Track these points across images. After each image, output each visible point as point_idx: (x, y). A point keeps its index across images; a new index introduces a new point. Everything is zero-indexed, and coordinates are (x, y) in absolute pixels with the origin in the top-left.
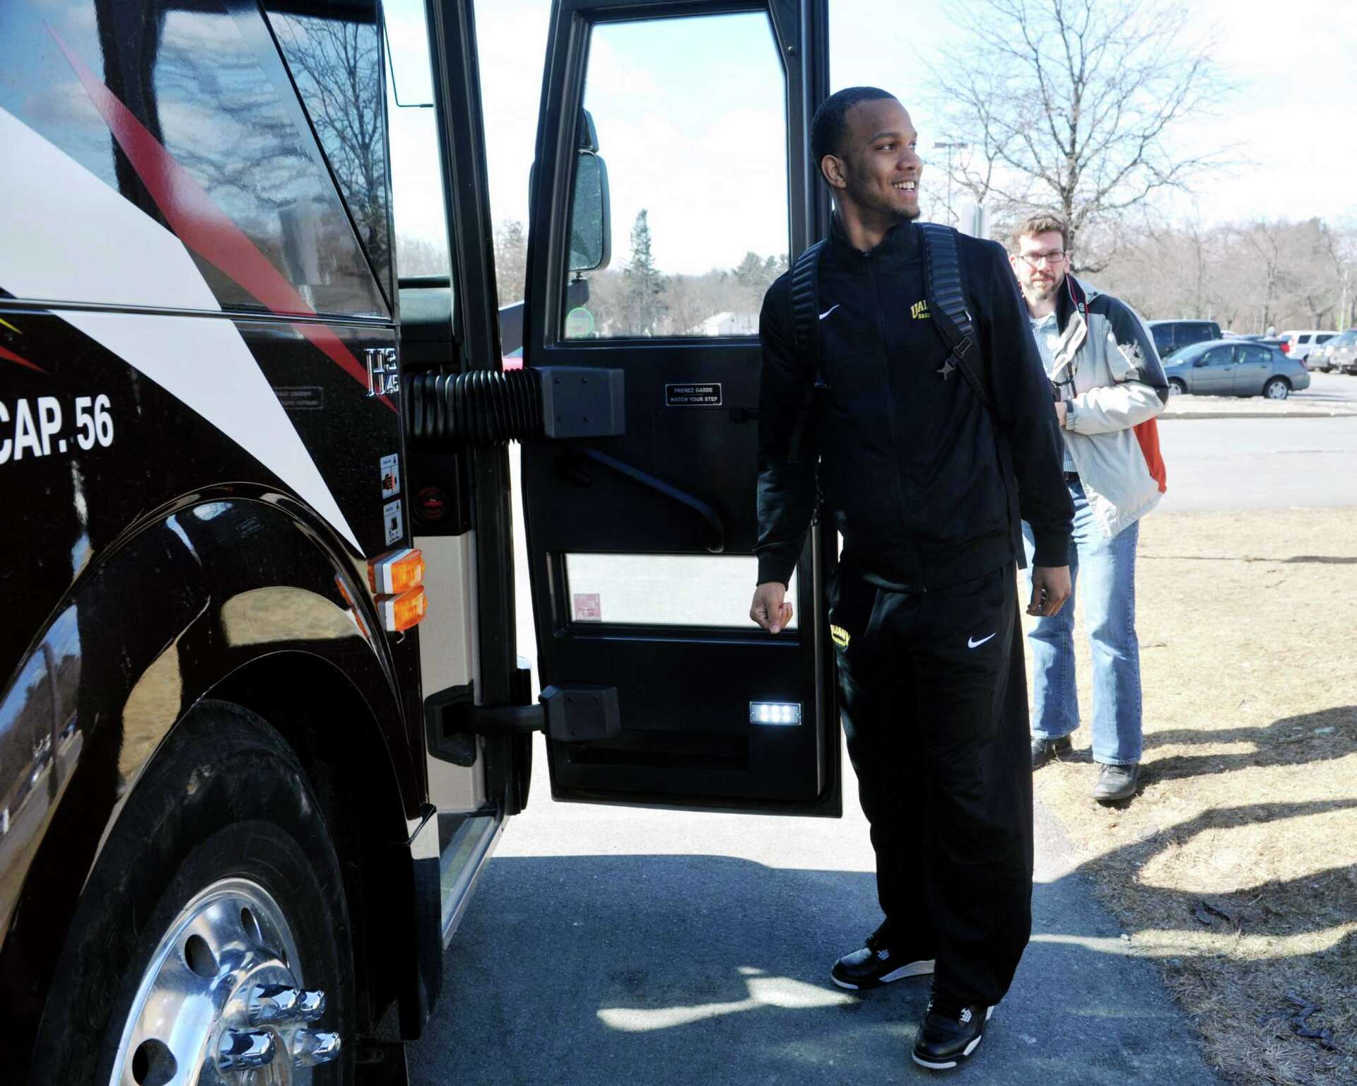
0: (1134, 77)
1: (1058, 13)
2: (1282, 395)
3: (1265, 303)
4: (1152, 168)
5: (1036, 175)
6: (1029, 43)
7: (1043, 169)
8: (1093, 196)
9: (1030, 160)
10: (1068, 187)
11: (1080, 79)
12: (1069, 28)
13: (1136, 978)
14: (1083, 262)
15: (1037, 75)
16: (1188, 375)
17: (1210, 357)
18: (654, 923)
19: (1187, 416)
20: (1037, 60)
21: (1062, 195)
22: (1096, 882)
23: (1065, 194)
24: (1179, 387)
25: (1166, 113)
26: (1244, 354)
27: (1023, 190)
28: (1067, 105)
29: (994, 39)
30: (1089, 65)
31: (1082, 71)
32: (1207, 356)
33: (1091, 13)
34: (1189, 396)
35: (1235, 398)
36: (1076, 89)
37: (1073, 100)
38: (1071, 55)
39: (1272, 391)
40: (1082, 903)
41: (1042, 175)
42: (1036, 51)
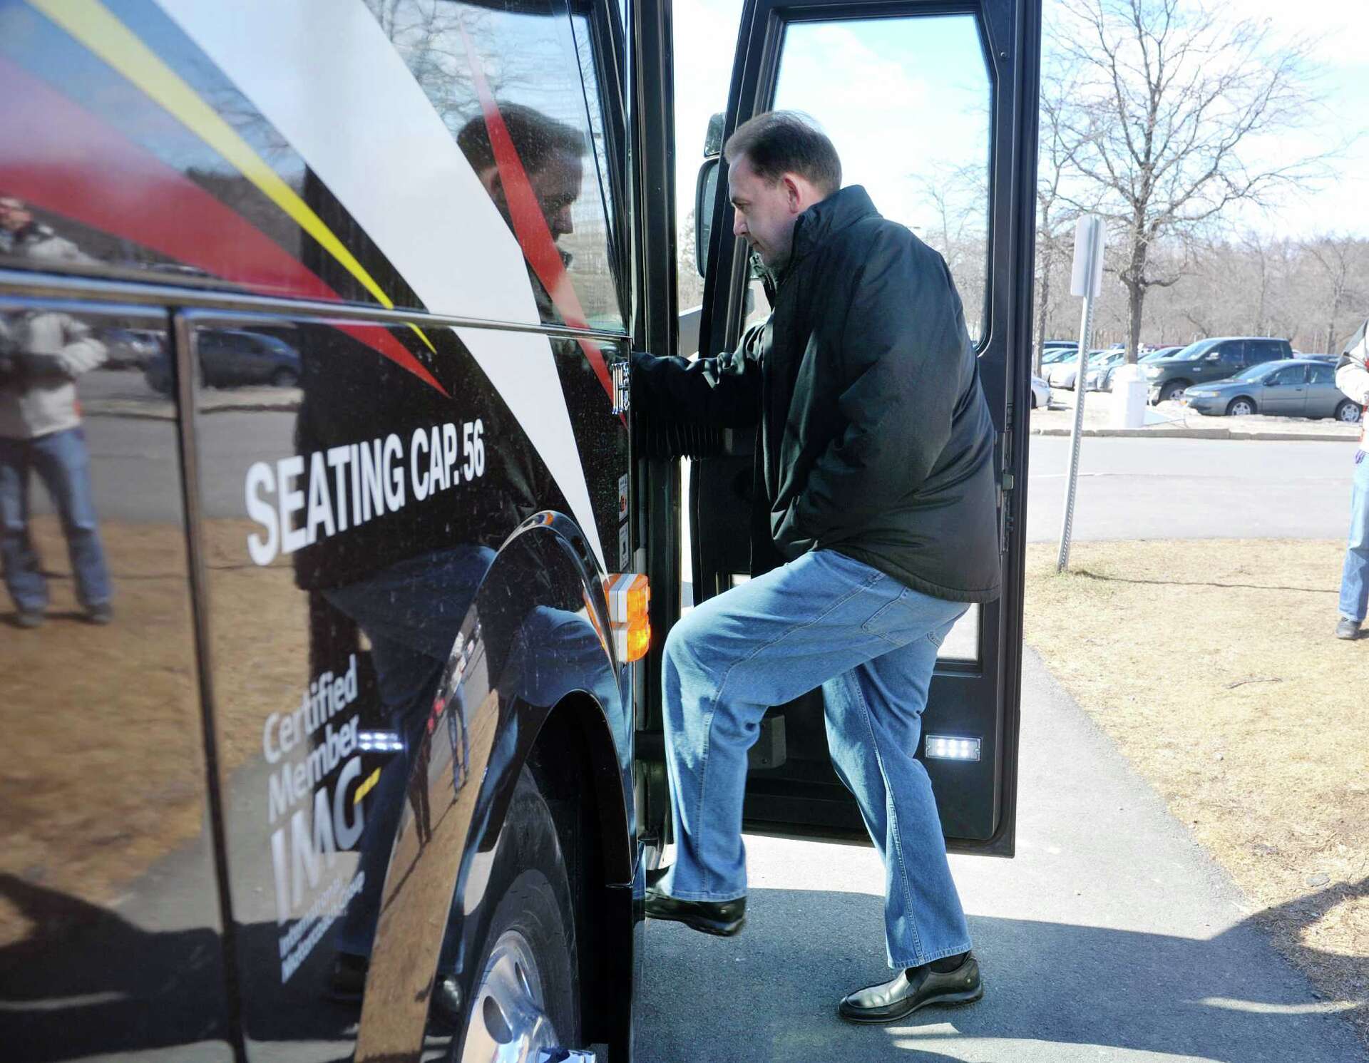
0: (1214, 87)
1: (1137, 19)
2: (1354, 418)
3: (1331, 321)
4: (1226, 180)
5: (1109, 184)
6: (1106, 50)
7: (1115, 179)
8: (1166, 207)
9: (1102, 169)
10: (1141, 199)
11: (1158, 85)
12: (1147, 34)
13: (1337, 1039)
14: (1153, 275)
15: (1114, 82)
16: (1258, 395)
17: (1280, 376)
18: (819, 962)
19: (1261, 437)
20: (1113, 66)
21: (1135, 206)
22: (1273, 933)
23: (1138, 205)
24: (1248, 407)
25: (1244, 125)
26: (1316, 374)
27: (1095, 200)
28: (1143, 113)
29: (1069, 45)
30: (1167, 73)
31: (1159, 79)
32: (1277, 375)
33: (1171, 20)
34: (1260, 416)
35: (1305, 419)
36: (1153, 98)
37: (1149, 109)
38: (1148, 62)
39: (1344, 413)
40: (1263, 955)
41: (1115, 185)
42: (1113, 57)
